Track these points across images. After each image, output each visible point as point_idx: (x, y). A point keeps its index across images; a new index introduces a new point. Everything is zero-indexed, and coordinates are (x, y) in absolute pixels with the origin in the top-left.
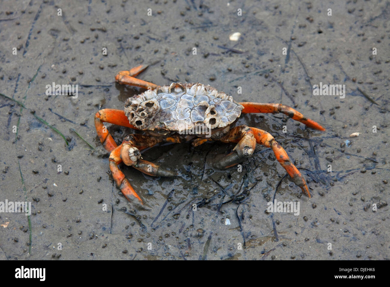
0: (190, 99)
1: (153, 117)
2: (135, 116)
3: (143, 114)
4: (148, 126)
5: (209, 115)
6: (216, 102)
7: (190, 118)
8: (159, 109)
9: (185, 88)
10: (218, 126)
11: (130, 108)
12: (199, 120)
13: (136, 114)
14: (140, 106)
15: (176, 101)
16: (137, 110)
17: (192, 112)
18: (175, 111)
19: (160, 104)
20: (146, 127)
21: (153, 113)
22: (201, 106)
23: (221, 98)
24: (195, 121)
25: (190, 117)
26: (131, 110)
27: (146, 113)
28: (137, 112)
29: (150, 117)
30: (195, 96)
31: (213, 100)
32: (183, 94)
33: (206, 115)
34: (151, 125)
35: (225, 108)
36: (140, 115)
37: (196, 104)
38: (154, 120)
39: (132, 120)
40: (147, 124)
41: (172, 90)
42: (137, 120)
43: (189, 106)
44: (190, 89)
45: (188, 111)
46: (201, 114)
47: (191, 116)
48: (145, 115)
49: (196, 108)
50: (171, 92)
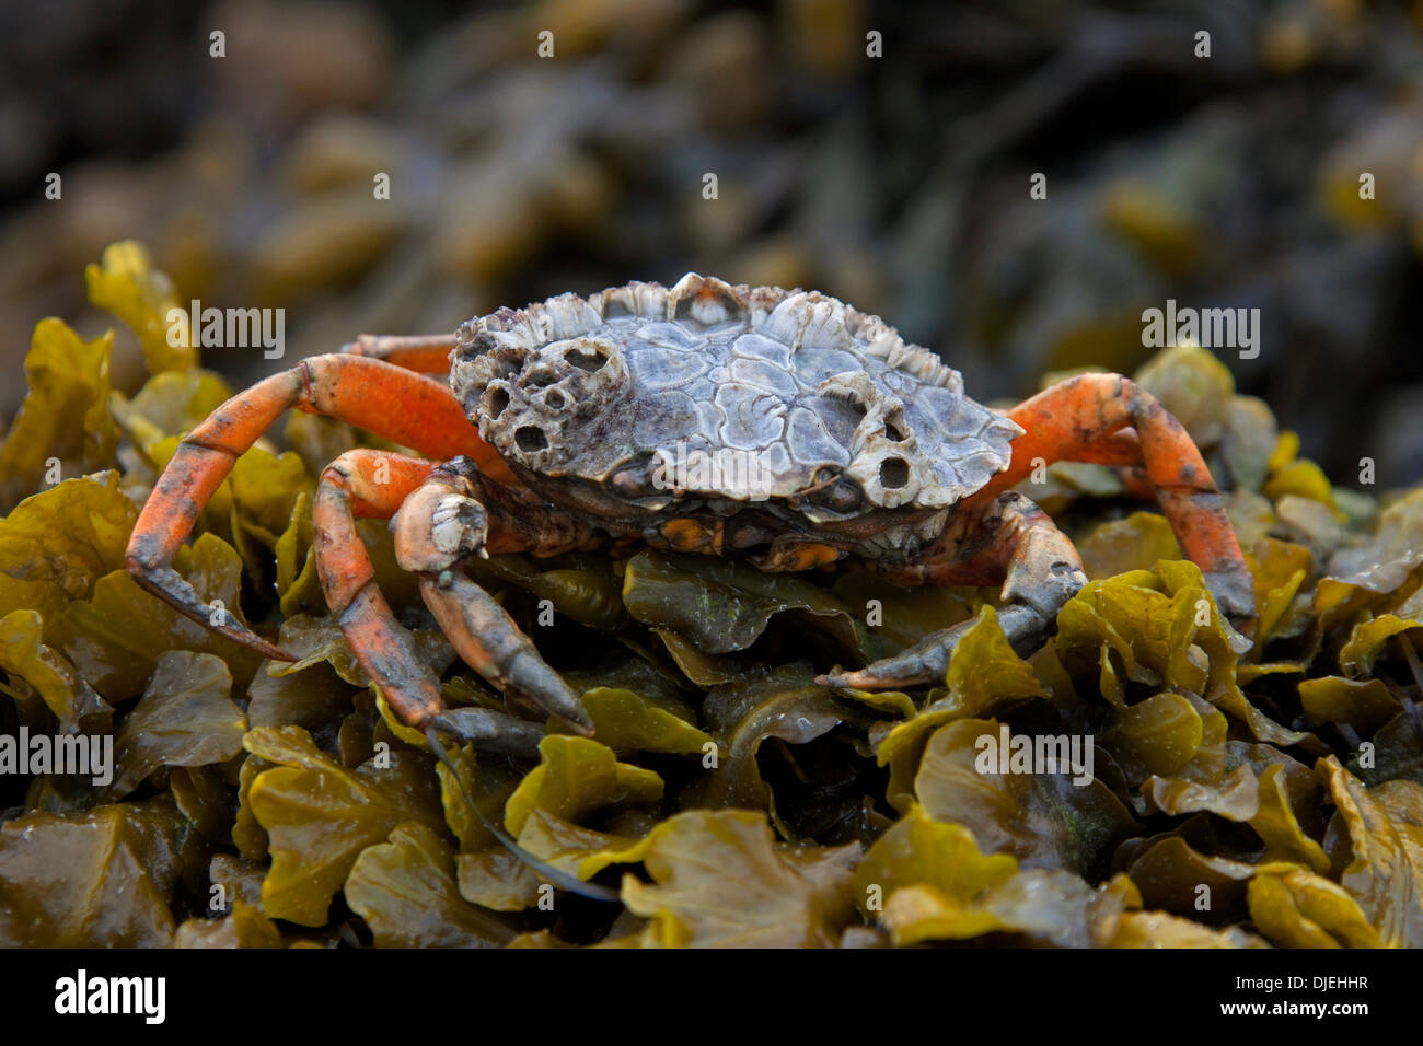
0: (775, 358)
1: (598, 419)
2: (512, 406)
3: (555, 399)
4: (571, 457)
5: (879, 439)
6: (897, 387)
7: (781, 445)
8: (628, 383)
9: (747, 307)
10: (917, 496)
11: (486, 363)
12: (827, 456)
13: (518, 393)
14: (537, 357)
15: (710, 358)
16: (523, 376)
17: (792, 419)
18: (711, 401)
19: (628, 363)
20: (562, 463)
21: (599, 401)
22: (831, 395)
23: (917, 375)
24: (807, 458)
25: (783, 440)
26: (488, 371)
27: (567, 396)
28: (526, 384)
29: (584, 416)
30: (798, 349)
31: (883, 376)
32: (740, 334)
33: (862, 440)
34: (588, 455)
35: (937, 420)
36: (542, 400)
37: (807, 383)
38: (601, 433)
39: (500, 420)
40: (571, 448)
41: (684, 308)
42: (523, 421)
43: (778, 386)
44: (769, 312)
45: (775, 412)
46: (833, 431)
47: (789, 437)
48: (566, 405)
49: (809, 401)
50: (677, 317)
